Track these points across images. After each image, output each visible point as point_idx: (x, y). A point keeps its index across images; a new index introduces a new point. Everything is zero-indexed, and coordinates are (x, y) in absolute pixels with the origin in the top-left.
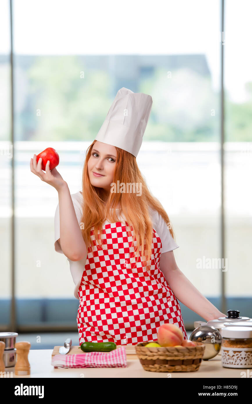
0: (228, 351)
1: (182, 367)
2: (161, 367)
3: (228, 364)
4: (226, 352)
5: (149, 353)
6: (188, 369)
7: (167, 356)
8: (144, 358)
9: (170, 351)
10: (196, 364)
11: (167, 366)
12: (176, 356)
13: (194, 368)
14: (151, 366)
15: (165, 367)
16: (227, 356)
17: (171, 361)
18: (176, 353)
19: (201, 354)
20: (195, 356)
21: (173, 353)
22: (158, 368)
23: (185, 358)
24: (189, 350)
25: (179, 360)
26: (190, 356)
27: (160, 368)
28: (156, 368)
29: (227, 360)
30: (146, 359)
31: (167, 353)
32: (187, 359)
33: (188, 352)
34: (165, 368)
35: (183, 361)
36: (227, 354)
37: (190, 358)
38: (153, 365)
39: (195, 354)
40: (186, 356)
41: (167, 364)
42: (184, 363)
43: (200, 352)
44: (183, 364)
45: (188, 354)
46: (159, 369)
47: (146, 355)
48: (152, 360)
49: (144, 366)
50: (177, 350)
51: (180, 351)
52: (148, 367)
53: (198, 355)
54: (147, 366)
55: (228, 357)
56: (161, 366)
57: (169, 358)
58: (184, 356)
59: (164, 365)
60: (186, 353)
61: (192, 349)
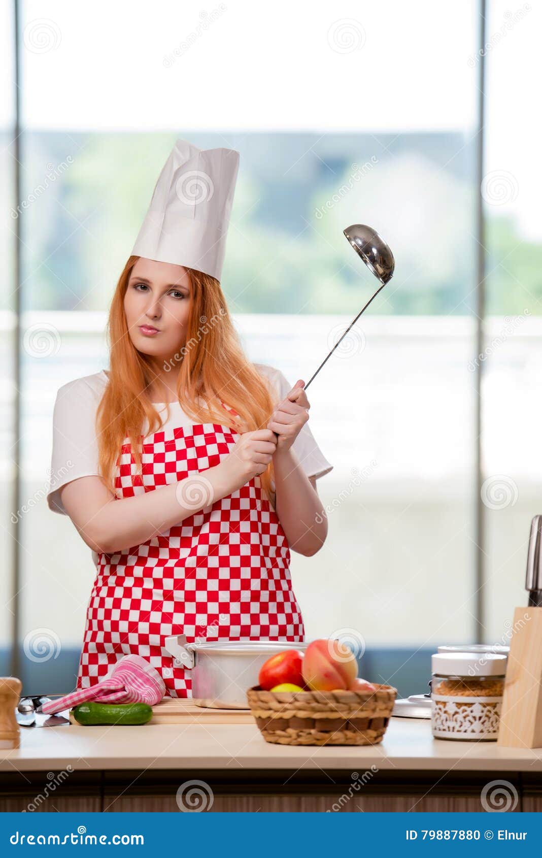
0: (445, 703)
1: (346, 735)
2: (301, 734)
3: (444, 730)
4: (441, 706)
5: (275, 705)
6: (358, 738)
7: (314, 710)
8: (265, 714)
9: (320, 700)
10: (376, 730)
11: (313, 731)
12: (332, 711)
13: (371, 737)
14: (279, 732)
15: (310, 734)
16: (442, 713)
17: (321, 720)
18: (332, 705)
19: (386, 709)
20: (374, 710)
21: (326, 704)
22: (294, 736)
23: (352, 716)
24: (361, 699)
25: (340, 719)
26: (362, 710)
27: (299, 736)
28: (290, 737)
29: (443, 721)
30: (269, 718)
31: (314, 704)
32: (357, 718)
33: (359, 704)
34: (309, 736)
35: (348, 721)
36: (443, 710)
37: (363, 715)
38: (284, 730)
39: (373, 707)
40: (354, 710)
41: (314, 728)
42: (351, 725)
43: (385, 703)
44: (347, 728)
45: (359, 707)
46: (296, 739)
47: (270, 709)
48: (281, 718)
49: (265, 732)
50: (336, 699)
51: (341, 701)
52: (273, 734)
53: (381, 710)
54: (271, 732)
55: (444, 716)
56: (301, 732)
57: (316, 716)
58: (350, 710)
59: (308, 731)
60: (354, 705)
61: (368, 696)
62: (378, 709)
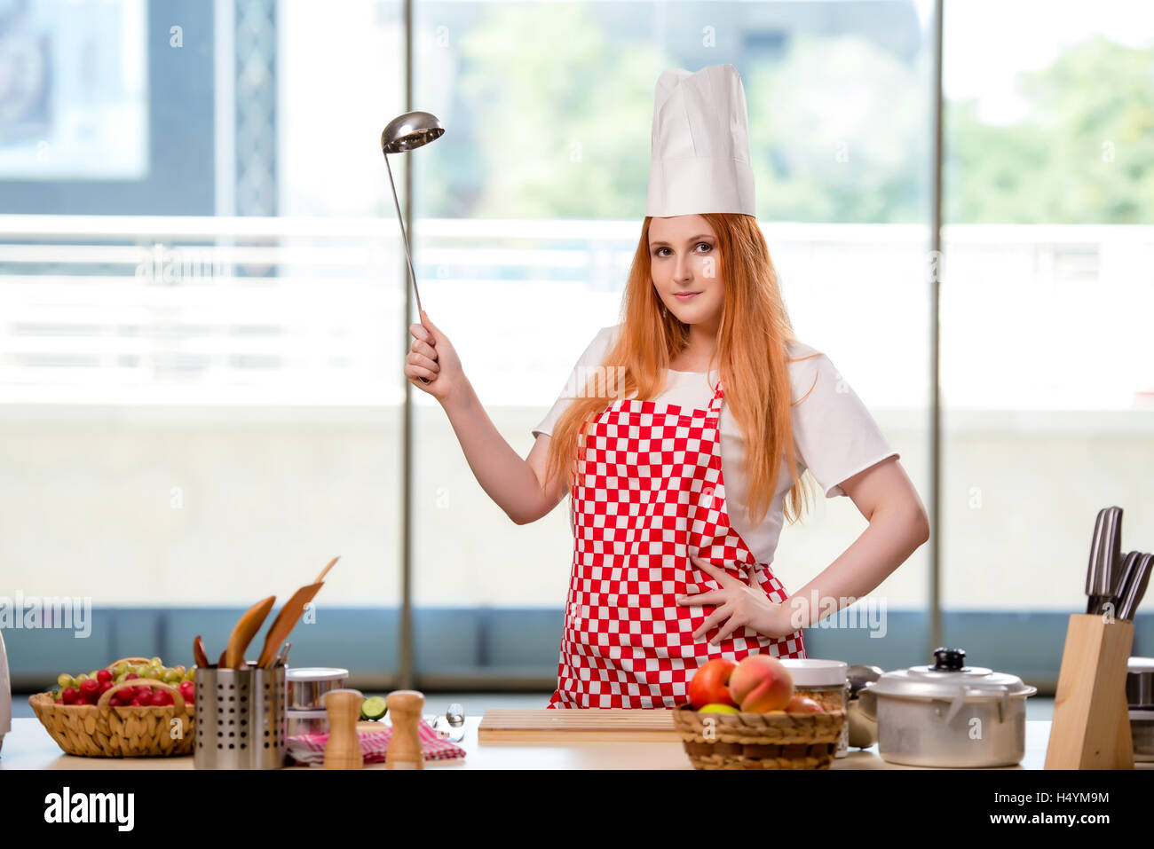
1: (779, 763)
2: (728, 761)
6: (795, 766)
7: (742, 734)
8: (689, 737)
9: (749, 723)
11: (741, 758)
12: (762, 735)
13: (811, 766)
14: (704, 758)
15: (737, 761)
17: (750, 746)
18: (761, 728)
20: (813, 736)
21: (754, 727)
22: (720, 763)
23: (786, 741)
24: (797, 724)
25: (771, 745)
26: (798, 735)
27: (726, 763)
28: (716, 763)
30: (693, 741)
31: (741, 728)
32: (791, 745)
33: (794, 727)
34: (736, 764)
35: (782, 747)
37: (799, 741)
38: (709, 756)
39: (811, 732)
40: (788, 735)
41: (741, 753)
42: (784, 752)
43: (827, 727)
44: (780, 755)
45: (793, 732)
46: (721, 767)
47: (693, 732)
48: (705, 743)
49: (691, 757)
50: (766, 722)
51: (773, 724)
52: (699, 760)
53: (822, 735)
54: (696, 758)
56: (728, 758)
57: (744, 741)
58: (783, 735)
59: (735, 757)
60: (788, 730)
61: (805, 719)
62: (818, 734)
